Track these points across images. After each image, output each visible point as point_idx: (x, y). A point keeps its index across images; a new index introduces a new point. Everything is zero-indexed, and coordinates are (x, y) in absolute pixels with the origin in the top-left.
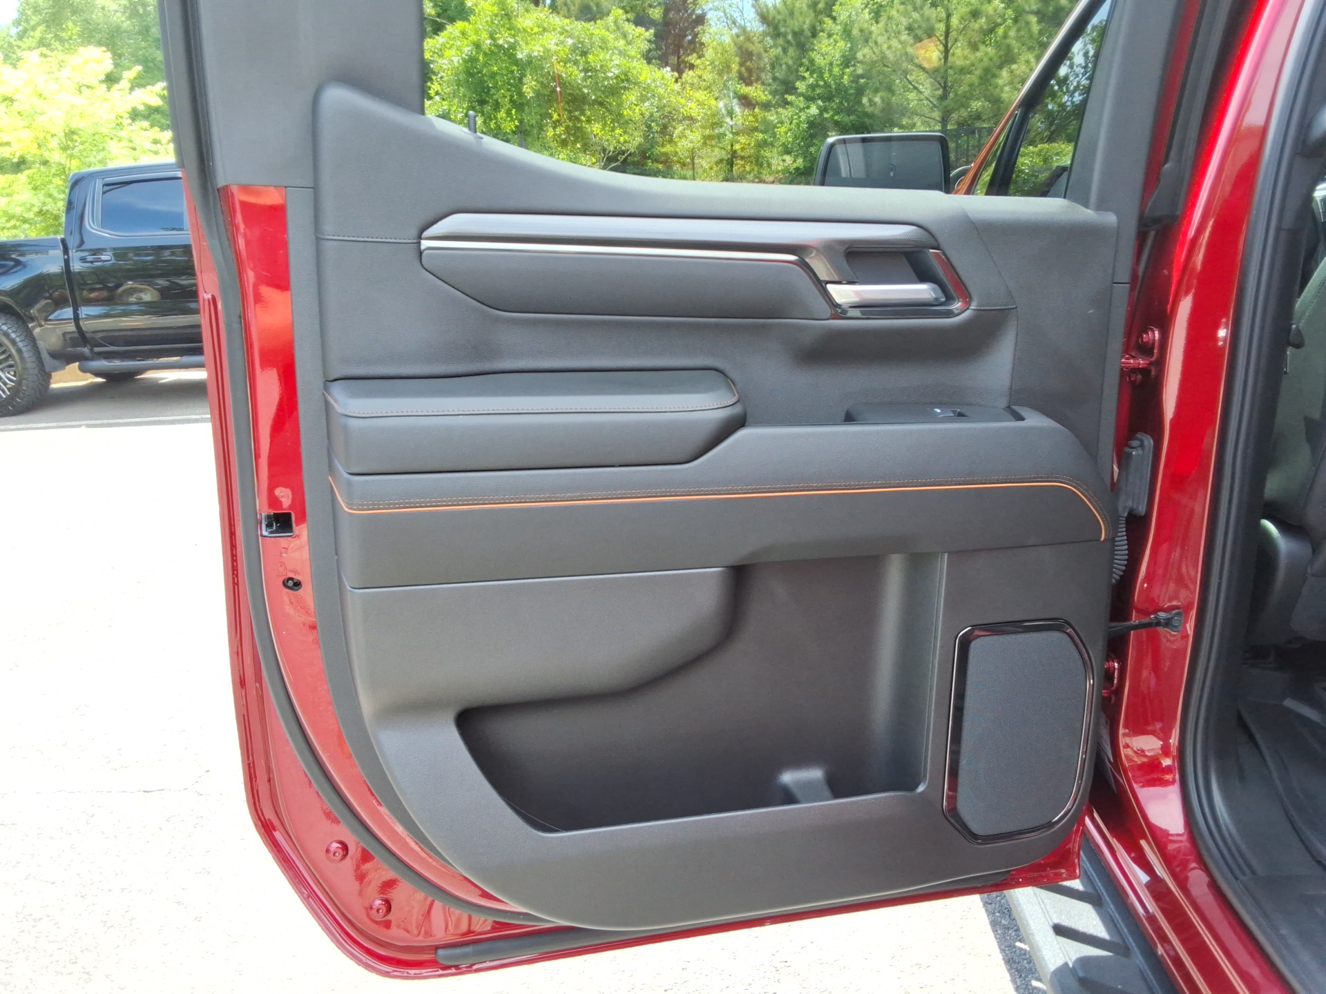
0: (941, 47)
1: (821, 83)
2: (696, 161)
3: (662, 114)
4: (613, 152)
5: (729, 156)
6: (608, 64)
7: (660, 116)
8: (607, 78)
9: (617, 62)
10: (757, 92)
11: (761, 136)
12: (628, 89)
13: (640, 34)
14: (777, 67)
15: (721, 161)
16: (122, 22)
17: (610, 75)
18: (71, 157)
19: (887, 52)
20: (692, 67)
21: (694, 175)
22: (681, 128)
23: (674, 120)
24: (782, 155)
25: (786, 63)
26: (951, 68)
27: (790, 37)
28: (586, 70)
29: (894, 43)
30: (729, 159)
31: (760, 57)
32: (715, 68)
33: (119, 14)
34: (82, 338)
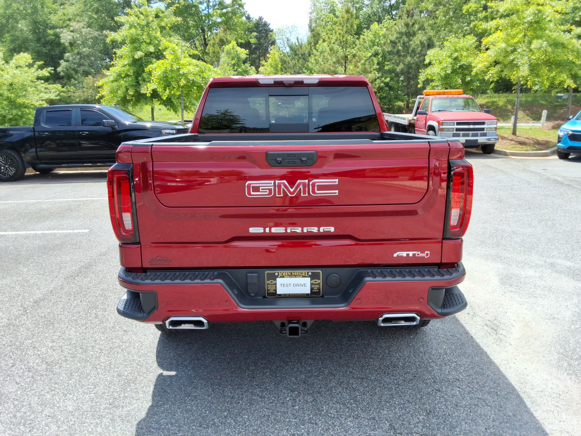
16: (29, 36)
18: (12, 93)
20: (263, 65)
27: (300, 56)
32: (272, 66)
33: (28, 32)
34: (38, 158)
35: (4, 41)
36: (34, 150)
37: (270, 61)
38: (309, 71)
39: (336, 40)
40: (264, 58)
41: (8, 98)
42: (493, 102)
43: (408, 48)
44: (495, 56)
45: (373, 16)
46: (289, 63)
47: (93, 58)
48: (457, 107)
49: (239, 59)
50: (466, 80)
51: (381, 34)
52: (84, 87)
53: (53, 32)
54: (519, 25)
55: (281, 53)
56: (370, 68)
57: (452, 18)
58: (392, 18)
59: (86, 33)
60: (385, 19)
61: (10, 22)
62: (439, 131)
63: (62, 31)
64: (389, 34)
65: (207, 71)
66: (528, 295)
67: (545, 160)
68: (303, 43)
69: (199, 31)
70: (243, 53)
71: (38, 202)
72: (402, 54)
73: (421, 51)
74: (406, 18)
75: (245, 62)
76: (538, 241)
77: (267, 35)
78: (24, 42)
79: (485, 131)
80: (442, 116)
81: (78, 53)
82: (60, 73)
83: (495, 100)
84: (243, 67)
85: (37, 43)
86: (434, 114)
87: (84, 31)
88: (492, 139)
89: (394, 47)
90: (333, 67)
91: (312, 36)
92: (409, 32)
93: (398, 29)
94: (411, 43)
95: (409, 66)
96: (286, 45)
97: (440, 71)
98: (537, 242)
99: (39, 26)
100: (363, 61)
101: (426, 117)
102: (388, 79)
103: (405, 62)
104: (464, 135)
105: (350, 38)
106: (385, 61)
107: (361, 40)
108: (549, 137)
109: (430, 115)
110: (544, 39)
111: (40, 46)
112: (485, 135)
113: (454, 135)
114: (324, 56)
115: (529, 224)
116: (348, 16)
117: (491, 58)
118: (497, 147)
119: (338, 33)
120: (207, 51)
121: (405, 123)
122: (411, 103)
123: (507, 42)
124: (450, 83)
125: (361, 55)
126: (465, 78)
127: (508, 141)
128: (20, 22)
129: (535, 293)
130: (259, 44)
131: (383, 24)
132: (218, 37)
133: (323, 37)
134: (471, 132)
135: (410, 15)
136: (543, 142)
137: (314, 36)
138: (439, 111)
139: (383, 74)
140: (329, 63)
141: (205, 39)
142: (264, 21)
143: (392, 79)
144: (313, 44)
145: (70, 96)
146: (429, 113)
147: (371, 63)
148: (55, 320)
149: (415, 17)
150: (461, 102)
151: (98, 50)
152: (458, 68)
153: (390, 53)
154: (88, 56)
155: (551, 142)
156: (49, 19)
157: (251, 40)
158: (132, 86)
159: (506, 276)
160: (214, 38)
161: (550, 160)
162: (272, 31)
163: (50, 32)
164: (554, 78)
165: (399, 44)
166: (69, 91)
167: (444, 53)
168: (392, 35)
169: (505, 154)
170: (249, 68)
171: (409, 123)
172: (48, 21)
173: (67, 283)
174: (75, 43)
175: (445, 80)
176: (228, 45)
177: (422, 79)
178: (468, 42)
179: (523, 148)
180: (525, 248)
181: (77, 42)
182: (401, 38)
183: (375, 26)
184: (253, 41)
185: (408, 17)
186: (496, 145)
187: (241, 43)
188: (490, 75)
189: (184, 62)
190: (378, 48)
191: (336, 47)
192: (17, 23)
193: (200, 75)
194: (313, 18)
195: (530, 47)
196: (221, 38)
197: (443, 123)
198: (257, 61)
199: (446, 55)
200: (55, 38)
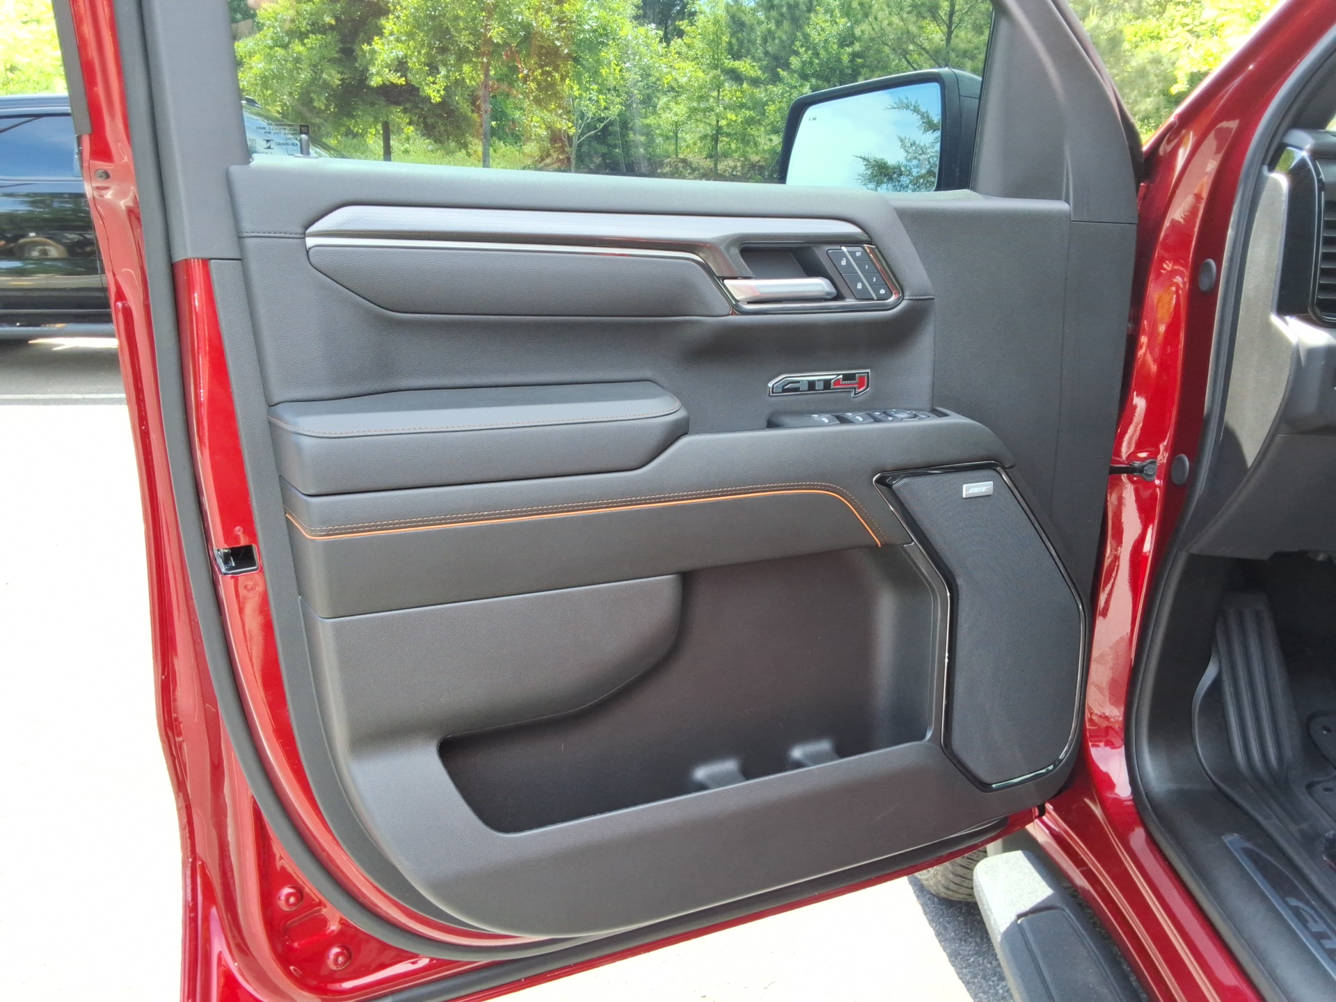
0: (945, 28)
1: (817, 61)
2: (679, 135)
3: (647, 84)
4: (592, 118)
5: (714, 132)
6: (585, 15)
7: (644, 86)
8: (583, 31)
9: (596, 14)
10: (745, 66)
11: (748, 113)
12: (607, 45)
14: (770, 40)
15: (705, 137)
17: (586, 27)
19: (888, 29)
20: (681, 34)
21: (676, 149)
22: (664, 99)
23: (658, 91)
24: (769, 134)
25: (779, 38)
26: (953, 50)
27: (784, 10)
28: (560, 21)
29: (895, 19)
30: (714, 135)
31: (752, 29)
32: (705, 37)
37: (701, 20)
38: (810, 52)
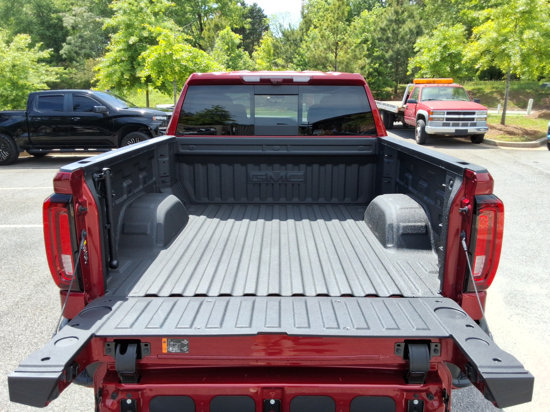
1: (302, 60)
13: (237, 37)
14: (287, 52)
16: (33, 19)
18: (14, 75)
20: (256, 50)
25: (290, 51)
32: (264, 51)
33: (32, 16)
34: (30, 142)
35: (10, 24)
36: (26, 134)
37: (263, 46)
38: (300, 57)
39: (327, 27)
40: (258, 43)
41: (10, 80)
42: (479, 89)
43: (397, 35)
44: (486, 45)
45: (363, 3)
46: (281, 48)
47: (94, 42)
48: (447, 96)
49: (233, 43)
50: (455, 68)
51: (370, 21)
52: (85, 69)
53: (56, 16)
54: (511, 14)
55: (274, 38)
56: (361, 54)
57: (440, 6)
58: (382, 6)
59: (87, 18)
60: (375, 7)
61: (15, 5)
62: (429, 120)
63: (65, 15)
64: (379, 21)
65: (199, 57)
66: (536, 319)
67: (535, 151)
68: (295, 29)
69: (195, 16)
70: (237, 38)
71: (26, 190)
72: (392, 40)
73: (410, 38)
74: (396, 5)
75: (239, 47)
76: (540, 247)
77: (261, 21)
78: (29, 25)
79: (475, 121)
80: (432, 106)
81: (80, 37)
82: (62, 55)
83: (481, 87)
84: (237, 52)
85: (41, 26)
86: (424, 103)
87: (86, 15)
88: (482, 130)
89: (384, 34)
90: (324, 53)
91: (304, 22)
92: (399, 20)
93: (388, 17)
94: (400, 30)
95: (398, 53)
96: (279, 30)
97: (429, 59)
98: (539, 249)
99: (43, 10)
100: (353, 47)
101: (416, 106)
102: (377, 65)
103: (394, 49)
104: (454, 125)
105: (341, 25)
106: (374, 47)
107: (352, 27)
108: (536, 126)
109: (420, 104)
110: (536, 29)
111: (44, 29)
112: (474, 125)
113: (444, 125)
114: (315, 43)
115: (527, 226)
116: (339, 4)
117: (481, 47)
118: (486, 137)
119: (329, 20)
120: (202, 36)
121: (395, 110)
122: (399, 89)
123: (498, 31)
124: (439, 71)
125: (351, 42)
126: (454, 66)
127: (497, 131)
128: (25, 6)
129: (543, 317)
130: (253, 29)
131: (373, 12)
132: (213, 22)
133: (315, 23)
134: (461, 122)
135: (400, 3)
136: (532, 132)
137: (306, 22)
138: (429, 100)
139: (372, 61)
140: (320, 50)
141: (201, 24)
142: (258, 6)
143: (380, 65)
144: (304, 30)
145: (72, 78)
146: (419, 102)
147: (361, 50)
148: (14, 342)
149: (405, 5)
150: (450, 91)
151: (98, 34)
152: (447, 56)
153: (380, 40)
154: (90, 39)
155: (539, 132)
156: (53, 3)
157: (245, 26)
158: (128, 70)
159: (510, 294)
160: (209, 24)
161: (539, 151)
162: (266, 17)
163: (54, 16)
164: (543, 68)
165: (388, 31)
166: (71, 73)
167: (434, 41)
168: (382, 22)
169: (495, 144)
170: (243, 53)
171: (399, 111)
172: (52, 5)
173: (36, 292)
174: (77, 26)
175: (434, 67)
176: (222, 30)
177: (411, 66)
178: (458, 31)
179: (512, 138)
180: (526, 257)
181: (79, 26)
182: (391, 25)
183: (365, 13)
184: (247, 26)
185: (398, 5)
186: (485, 134)
187: (236, 29)
188: (481, 64)
189: (177, 48)
190: (368, 35)
191: (327, 33)
192: (22, 6)
193: (192, 61)
194: (305, 4)
195: (521, 37)
196: (217, 23)
197: (433, 112)
198: (251, 46)
199: (435, 43)
200: (58, 22)
